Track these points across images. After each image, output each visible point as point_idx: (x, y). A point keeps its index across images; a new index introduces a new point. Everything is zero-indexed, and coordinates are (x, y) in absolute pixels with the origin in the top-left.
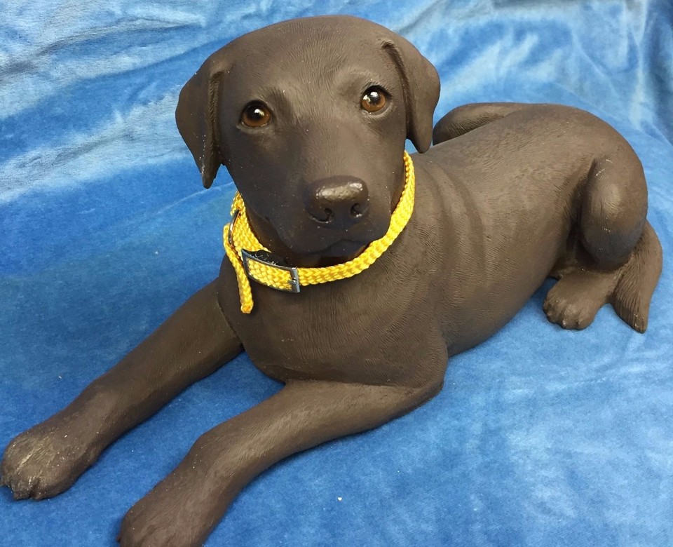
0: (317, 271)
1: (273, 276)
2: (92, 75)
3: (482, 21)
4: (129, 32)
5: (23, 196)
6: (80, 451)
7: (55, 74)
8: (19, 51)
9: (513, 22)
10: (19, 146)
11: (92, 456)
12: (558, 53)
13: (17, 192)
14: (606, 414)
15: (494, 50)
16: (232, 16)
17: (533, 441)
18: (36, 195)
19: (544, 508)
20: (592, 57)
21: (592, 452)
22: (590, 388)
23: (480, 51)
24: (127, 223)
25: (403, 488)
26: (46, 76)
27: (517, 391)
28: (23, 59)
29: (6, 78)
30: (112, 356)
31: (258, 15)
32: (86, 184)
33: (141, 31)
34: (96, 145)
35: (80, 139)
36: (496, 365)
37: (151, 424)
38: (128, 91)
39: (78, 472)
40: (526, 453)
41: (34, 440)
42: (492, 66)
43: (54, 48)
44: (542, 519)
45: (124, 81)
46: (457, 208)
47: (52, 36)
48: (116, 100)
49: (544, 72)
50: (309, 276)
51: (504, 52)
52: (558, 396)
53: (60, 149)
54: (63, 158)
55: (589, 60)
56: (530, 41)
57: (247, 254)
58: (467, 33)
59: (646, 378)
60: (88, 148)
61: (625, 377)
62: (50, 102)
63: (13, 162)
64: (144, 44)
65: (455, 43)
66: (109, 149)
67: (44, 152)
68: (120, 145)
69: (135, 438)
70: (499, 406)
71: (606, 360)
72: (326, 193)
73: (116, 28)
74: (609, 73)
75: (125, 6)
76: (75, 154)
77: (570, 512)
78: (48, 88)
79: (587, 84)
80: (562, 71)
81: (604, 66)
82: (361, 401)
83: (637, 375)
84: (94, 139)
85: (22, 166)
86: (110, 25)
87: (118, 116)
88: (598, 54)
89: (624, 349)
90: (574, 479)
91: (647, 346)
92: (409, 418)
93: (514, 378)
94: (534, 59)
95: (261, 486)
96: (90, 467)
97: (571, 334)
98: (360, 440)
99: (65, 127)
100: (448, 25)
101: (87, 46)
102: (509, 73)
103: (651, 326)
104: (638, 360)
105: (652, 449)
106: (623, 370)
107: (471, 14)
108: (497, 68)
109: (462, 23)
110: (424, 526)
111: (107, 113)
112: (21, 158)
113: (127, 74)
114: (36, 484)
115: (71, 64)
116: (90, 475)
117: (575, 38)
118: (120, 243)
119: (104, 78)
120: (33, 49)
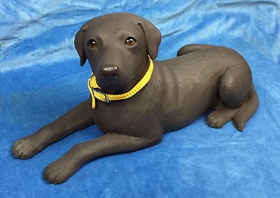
0: (114, 96)
1: (100, 96)
2: (60, 25)
3: (213, 12)
4: (73, 11)
5: (33, 66)
6: (36, 146)
7: (47, 24)
8: (35, 16)
9: (226, 13)
10: (33, 48)
11: (40, 148)
12: (243, 26)
13: (31, 64)
14: (217, 157)
15: (216, 23)
16: (111, 7)
17: (187, 161)
18: (38, 65)
19: (183, 182)
20: (259, 29)
21: (208, 168)
22: (214, 147)
23: (210, 24)
24: (67, 77)
25: (138, 170)
26: (44, 25)
27: (187, 145)
28: (36, 19)
29: (30, 25)
30: (53, 120)
31: (120, 7)
32: (55, 63)
33: (77, 11)
34: (59, 50)
35: (53, 47)
36: (183, 137)
37: (62, 142)
38: (71, 31)
39: (35, 153)
40: (184, 165)
41: (23, 141)
42: (215, 29)
43: (47, 15)
44: (182, 185)
45: (70, 28)
46: (169, 80)
47: (46, 11)
48: (66, 35)
49: (237, 33)
50: (112, 97)
51: (220, 25)
52: (202, 148)
53: (46, 50)
54: (47, 53)
55: (257, 29)
56: (232, 21)
57: (93, 89)
58: (206, 16)
59: (236, 147)
60: (56, 51)
61: (229, 145)
62: (45, 34)
63: (30, 53)
64: (78, 15)
65: (200, 20)
66: (64, 52)
67: (41, 51)
68: (67, 50)
69: (55, 145)
70: (179, 149)
71: (224, 139)
72: (105, 69)
73: (68, 10)
74: (265, 35)
75: (72, 2)
76: (52, 52)
77: (192, 184)
78: (44, 29)
79: (255, 39)
80: (245, 33)
81: (264, 32)
82: (128, 141)
83: (234, 145)
84: (58, 48)
85: (33, 55)
86: (66, 8)
87: (67, 40)
88: (262, 27)
89: (232, 136)
90: (197, 175)
91: (241, 136)
92: (146, 150)
93: (188, 142)
94: (233, 27)
95: (92, 164)
96: (40, 152)
97: (214, 129)
98: (127, 155)
99: (49, 43)
100: (198, 13)
101: (58, 15)
102: (223, 32)
103: (245, 130)
104: (235, 141)
105: (229, 169)
106: (229, 143)
107: (208, 9)
108: (217, 31)
109: (204, 12)
110: (141, 182)
111: (63, 39)
112: (33, 53)
113: (72, 26)
114: (22, 154)
115: (53, 21)
116: (39, 154)
117: (252, 20)
118: (63, 84)
119: (64, 26)
120: (39, 16)
